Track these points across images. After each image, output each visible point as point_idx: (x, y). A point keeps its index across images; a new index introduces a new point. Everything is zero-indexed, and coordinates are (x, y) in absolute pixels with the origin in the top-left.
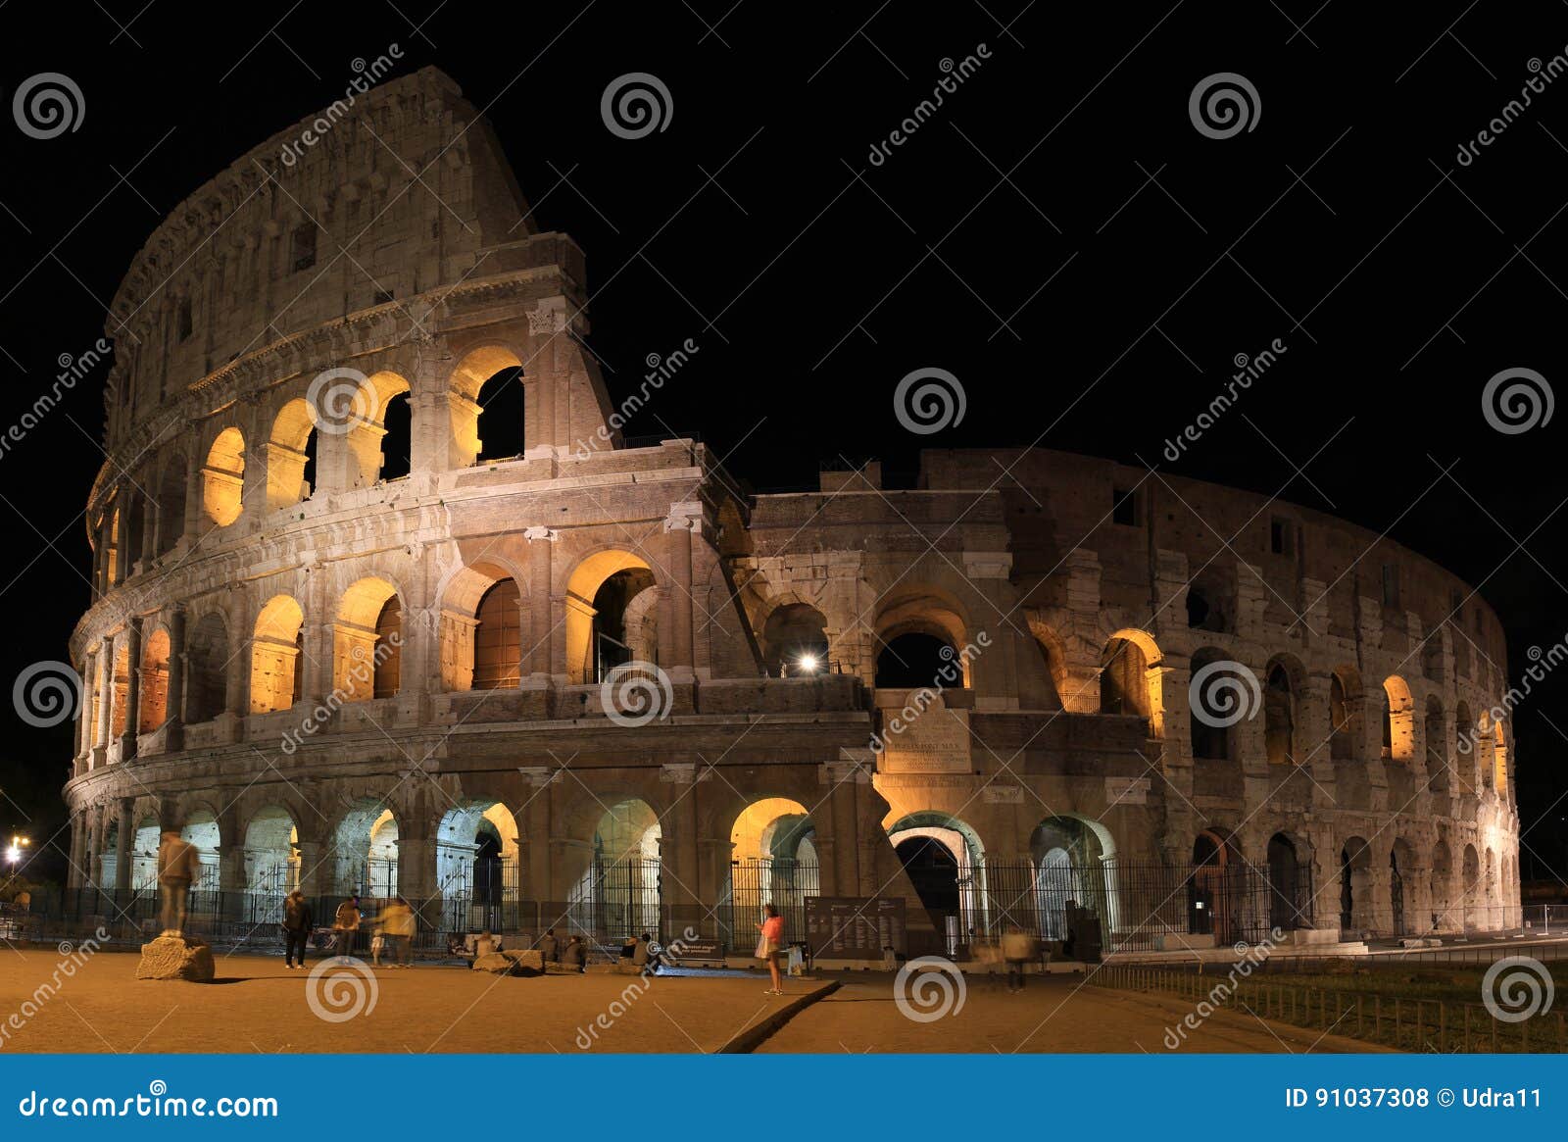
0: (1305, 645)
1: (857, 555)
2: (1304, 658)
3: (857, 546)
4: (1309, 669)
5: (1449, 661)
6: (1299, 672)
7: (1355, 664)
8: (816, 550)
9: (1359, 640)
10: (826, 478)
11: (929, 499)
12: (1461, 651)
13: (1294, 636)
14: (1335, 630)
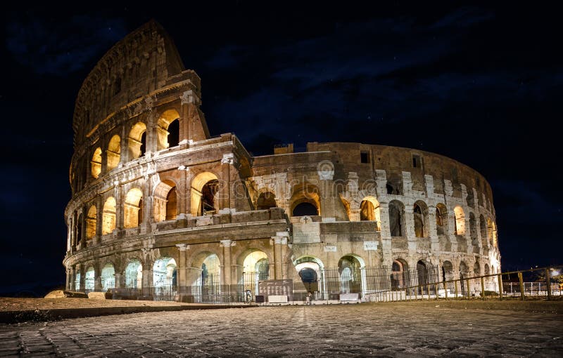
0: (427, 197)
1: (285, 174)
2: (427, 202)
3: (285, 171)
4: (428, 205)
5: (476, 201)
6: (425, 206)
7: (444, 203)
8: (273, 173)
9: (445, 195)
10: (276, 150)
11: (308, 155)
12: (480, 198)
13: (423, 194)
14: (436, 191)
